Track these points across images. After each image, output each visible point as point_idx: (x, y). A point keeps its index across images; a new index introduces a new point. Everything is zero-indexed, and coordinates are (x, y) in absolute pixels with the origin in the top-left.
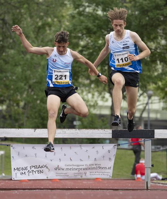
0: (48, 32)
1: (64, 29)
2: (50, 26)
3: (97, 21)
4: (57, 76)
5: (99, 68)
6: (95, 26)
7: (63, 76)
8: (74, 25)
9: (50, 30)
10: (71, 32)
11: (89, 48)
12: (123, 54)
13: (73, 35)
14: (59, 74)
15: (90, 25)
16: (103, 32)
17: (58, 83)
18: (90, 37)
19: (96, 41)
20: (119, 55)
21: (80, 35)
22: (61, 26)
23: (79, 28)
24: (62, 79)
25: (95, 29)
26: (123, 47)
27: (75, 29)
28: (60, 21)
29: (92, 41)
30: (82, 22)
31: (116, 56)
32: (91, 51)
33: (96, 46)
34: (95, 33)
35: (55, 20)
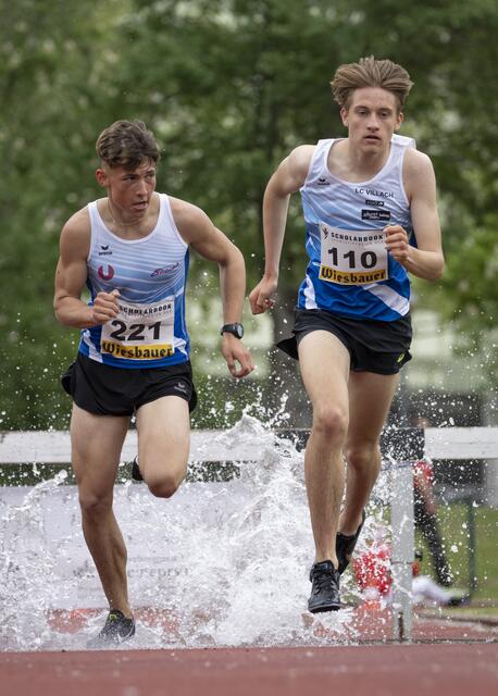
0: (44, 88)
1: (102, 79)
2: (49, 67)
3: (216, 50)
4: (119, 327)
5: (226, 216)
6: (209, 66)
7: (146, 328)
8: (136, 65)
9: (51, 82)
10: (124, 88)
11: (189, 146)
12: (360, 239)
13: (132, 98)
14: (130, 320)
15: (192, 64)
16: (236, 89)
17: (123, 352)
18: (192, 104)
19: (213, 120)
20: (341, 237)
21: (156, 98)
22: (89, 69)
23: (152, 74)
24: (142, 338)
25: (209, 78)
26: (364, 211)
27: (138, 79)
28: (85, 52)
29: (199, 120)
30: (164, 53)
31: (330, 235)
32: (197, 154)
33: (212, 138)
34: (208, 91)
35: (70, 46)
